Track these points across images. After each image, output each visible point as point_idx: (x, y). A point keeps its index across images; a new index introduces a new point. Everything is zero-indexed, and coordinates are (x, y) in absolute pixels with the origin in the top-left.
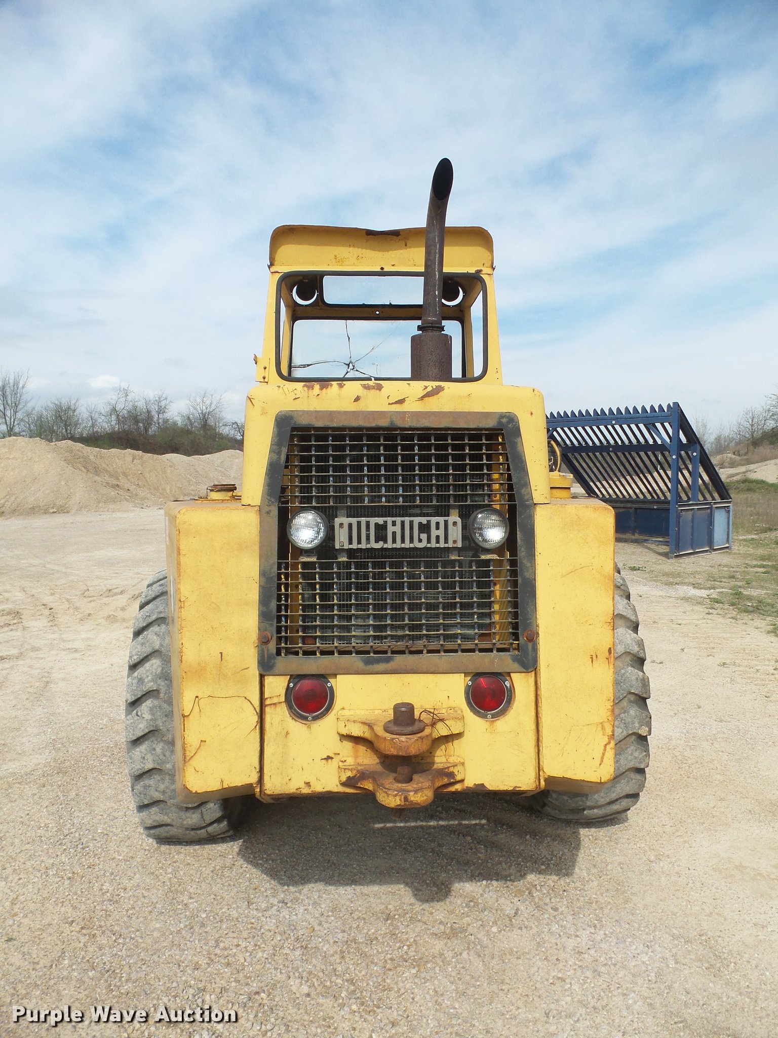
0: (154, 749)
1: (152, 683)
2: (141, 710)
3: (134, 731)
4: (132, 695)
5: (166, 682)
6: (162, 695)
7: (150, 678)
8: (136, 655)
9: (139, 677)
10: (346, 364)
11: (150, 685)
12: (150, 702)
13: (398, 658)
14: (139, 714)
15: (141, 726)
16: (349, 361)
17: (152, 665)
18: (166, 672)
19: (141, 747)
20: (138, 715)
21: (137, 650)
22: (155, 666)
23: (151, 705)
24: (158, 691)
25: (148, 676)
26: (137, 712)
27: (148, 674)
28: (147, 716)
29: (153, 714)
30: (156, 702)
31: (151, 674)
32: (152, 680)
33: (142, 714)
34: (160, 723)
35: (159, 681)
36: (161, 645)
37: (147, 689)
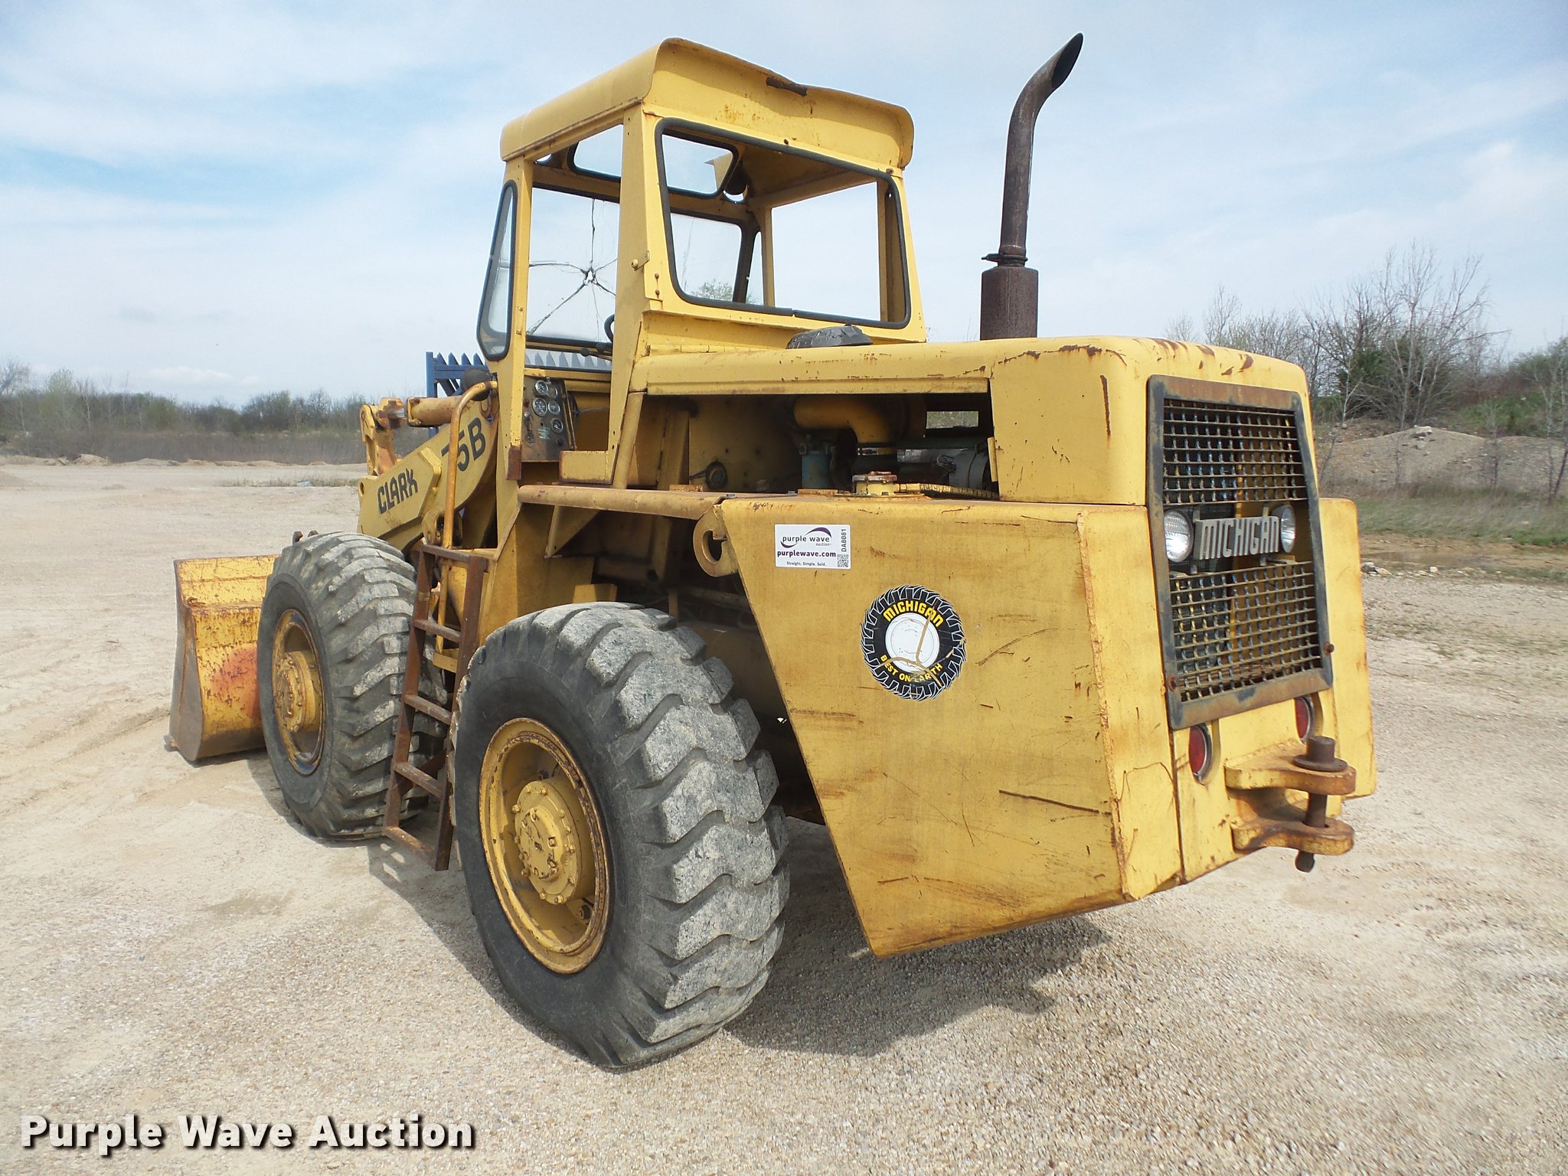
0: (725, 906)
1: (710, 801)
2: (702, 848)
3: (694, 882)
4: (681, 826)
5: (728, 794)
6: (727, 817)
7: (703, 792)
8: (666, 760)
9: (686, 794)
10: (583, 272)
11: (708, 805)
12: (714, 831)
13: (1260, 688)
14: (700, 853)
15: (705, 872)
16: (589, 267)
17: (700, 772)
18: (724, 779)
19: (705, 907)
20: (698, 856)
21: (662, 752)
22: (705, 774)
23: (716, 836)
24: (720, 812)
25: (700, 791)
26: (696, 852)
27: (699, 787)
28: (713, 854)
29: (721, 850)
30: (723, 830)
31: (704, 786)
32: (709, 796)
33: (704, 853)
34: (731, 861)
35: (720, 796)
36: (699, 739)
37: (703, 811)
